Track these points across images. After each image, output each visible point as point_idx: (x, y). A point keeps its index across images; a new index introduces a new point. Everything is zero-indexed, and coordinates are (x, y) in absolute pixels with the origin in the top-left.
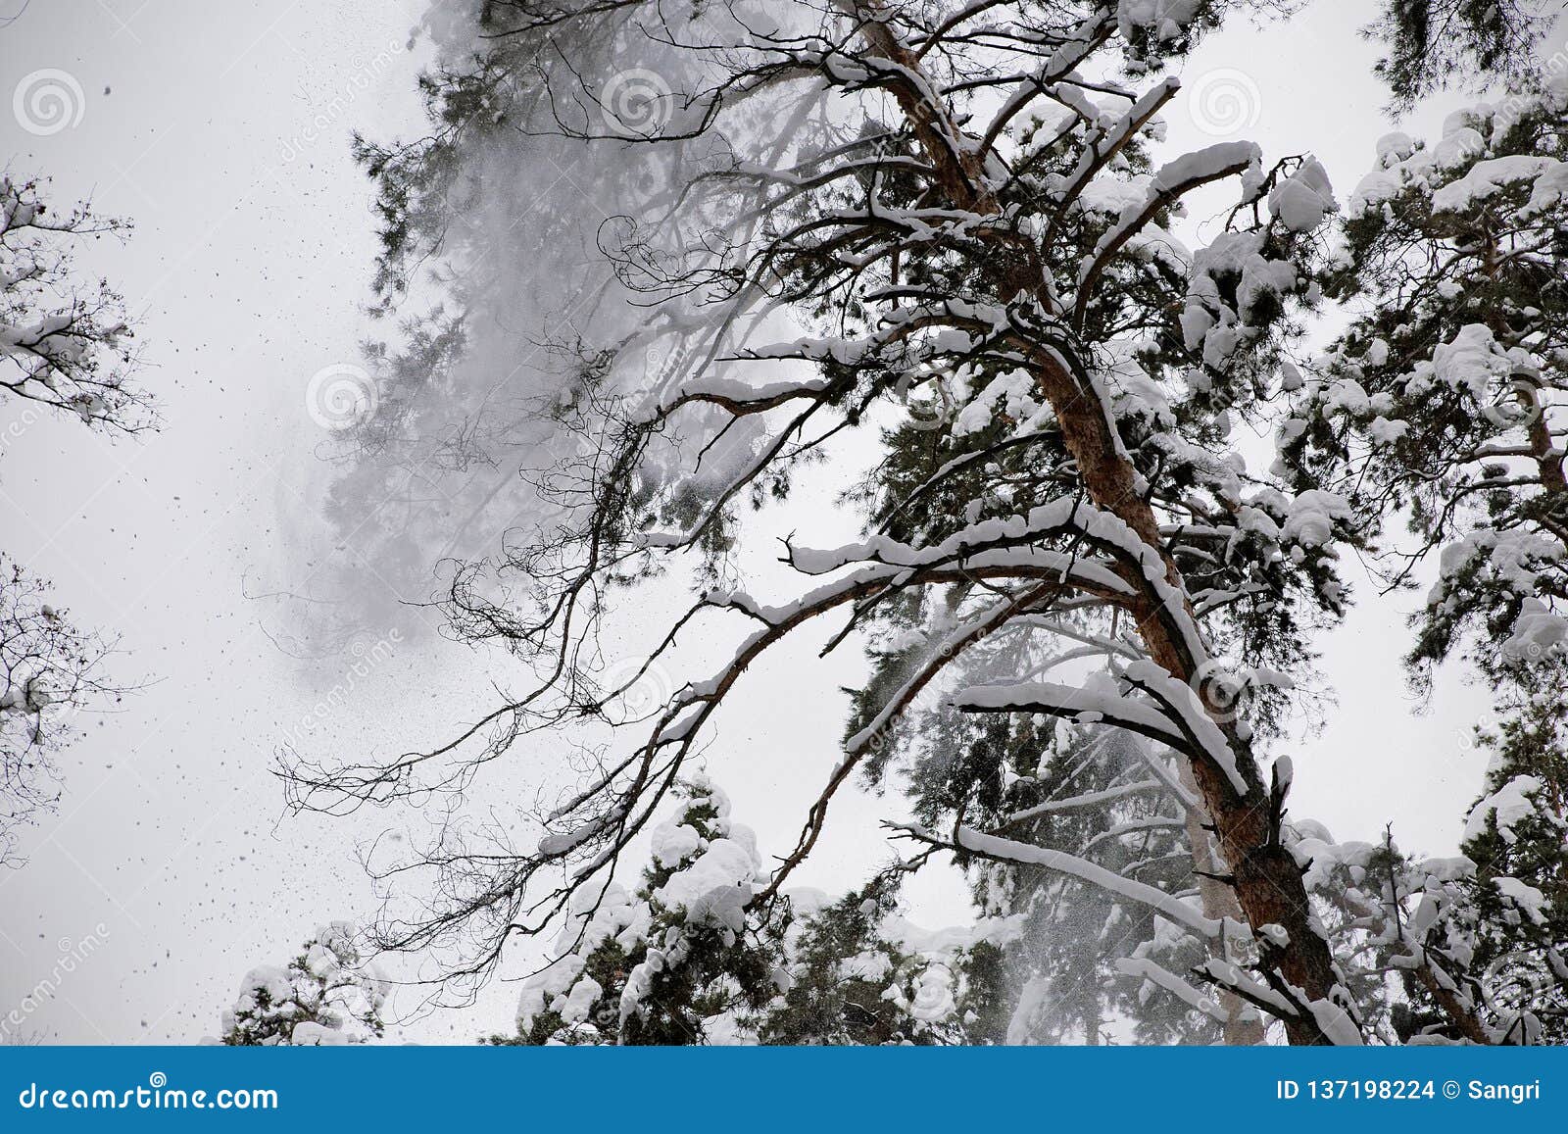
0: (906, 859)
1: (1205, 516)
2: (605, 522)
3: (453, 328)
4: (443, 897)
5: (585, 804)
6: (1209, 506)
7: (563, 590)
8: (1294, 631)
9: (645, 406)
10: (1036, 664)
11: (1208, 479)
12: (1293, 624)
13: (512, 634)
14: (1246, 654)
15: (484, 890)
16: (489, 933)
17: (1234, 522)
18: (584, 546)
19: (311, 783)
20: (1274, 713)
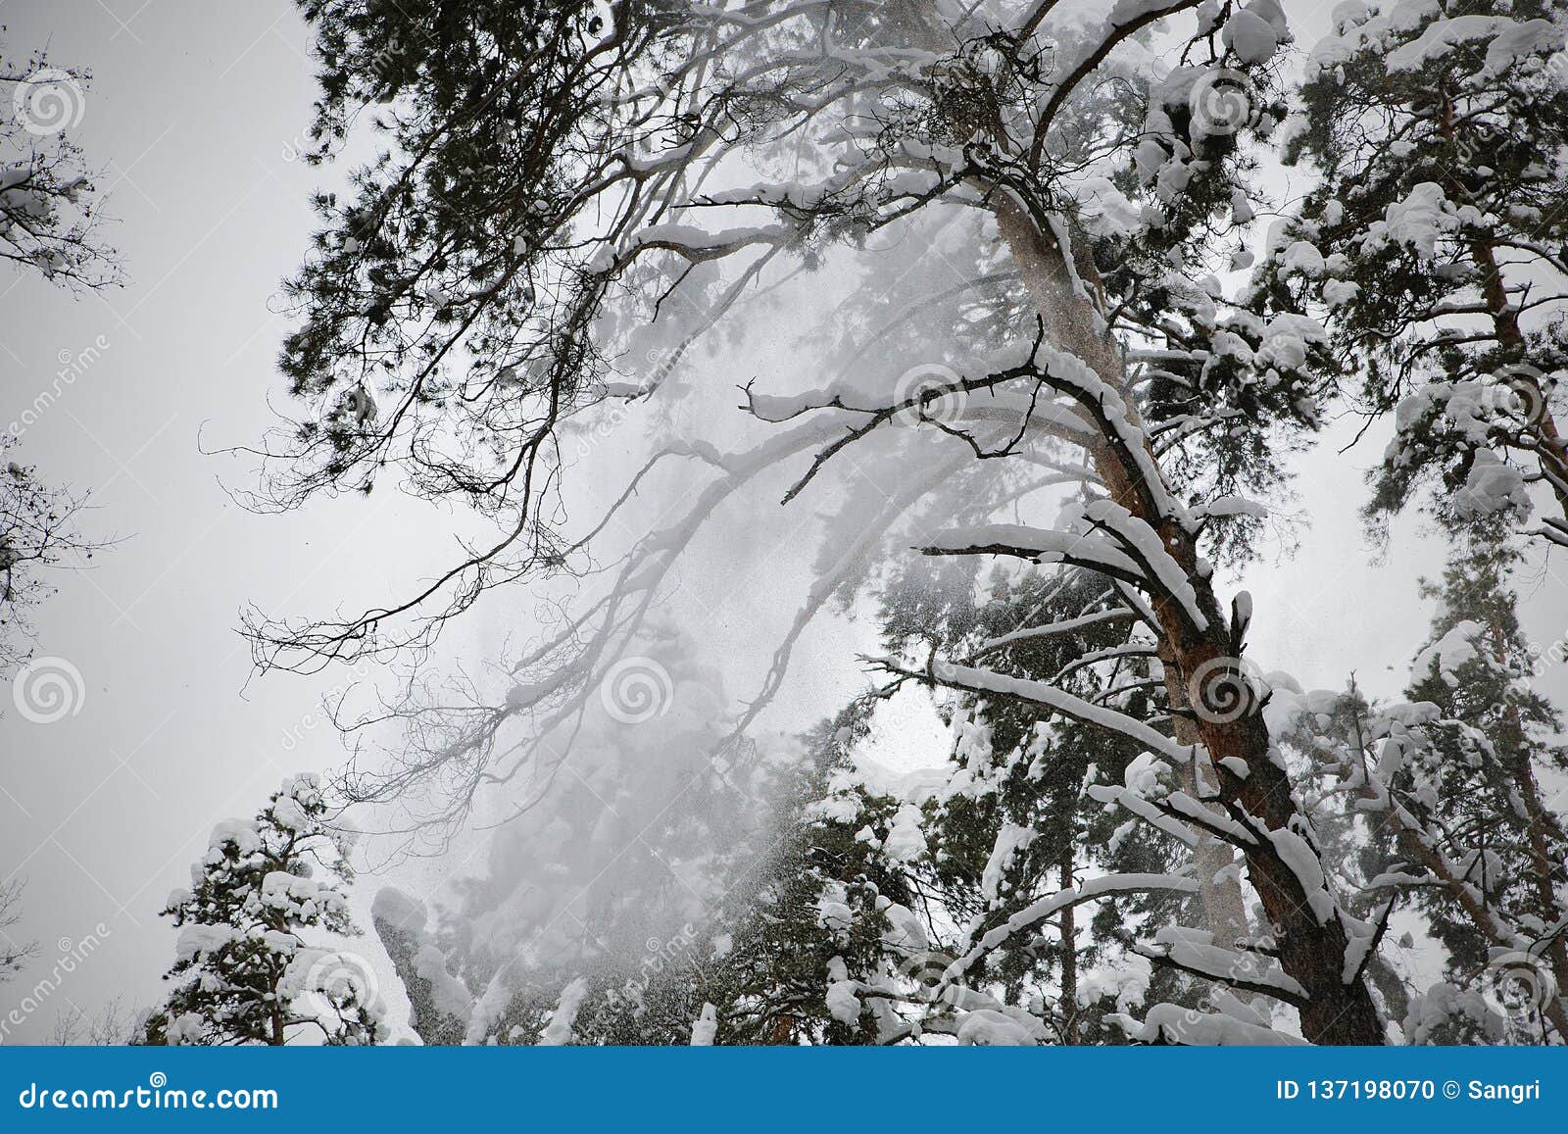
0: (880, 686)
1: (1180, 339)
2: (564, 373)
3: (403, 179)
4: (412, 749)
5: (550, 654)
6: (1184, 330)
7: (524, 443)
8: (1267, 454)
9: (602, 254)
10: (1011, 489)
11: (1183, 304)
12: (1267, 448)
13: (474, 489)
14: (1221, 477)
15: (452, 740)
16: (459, 782)
17: (1208, 347)
18: (544, 398)
19: (278, 642)
20: (1248, 536)
